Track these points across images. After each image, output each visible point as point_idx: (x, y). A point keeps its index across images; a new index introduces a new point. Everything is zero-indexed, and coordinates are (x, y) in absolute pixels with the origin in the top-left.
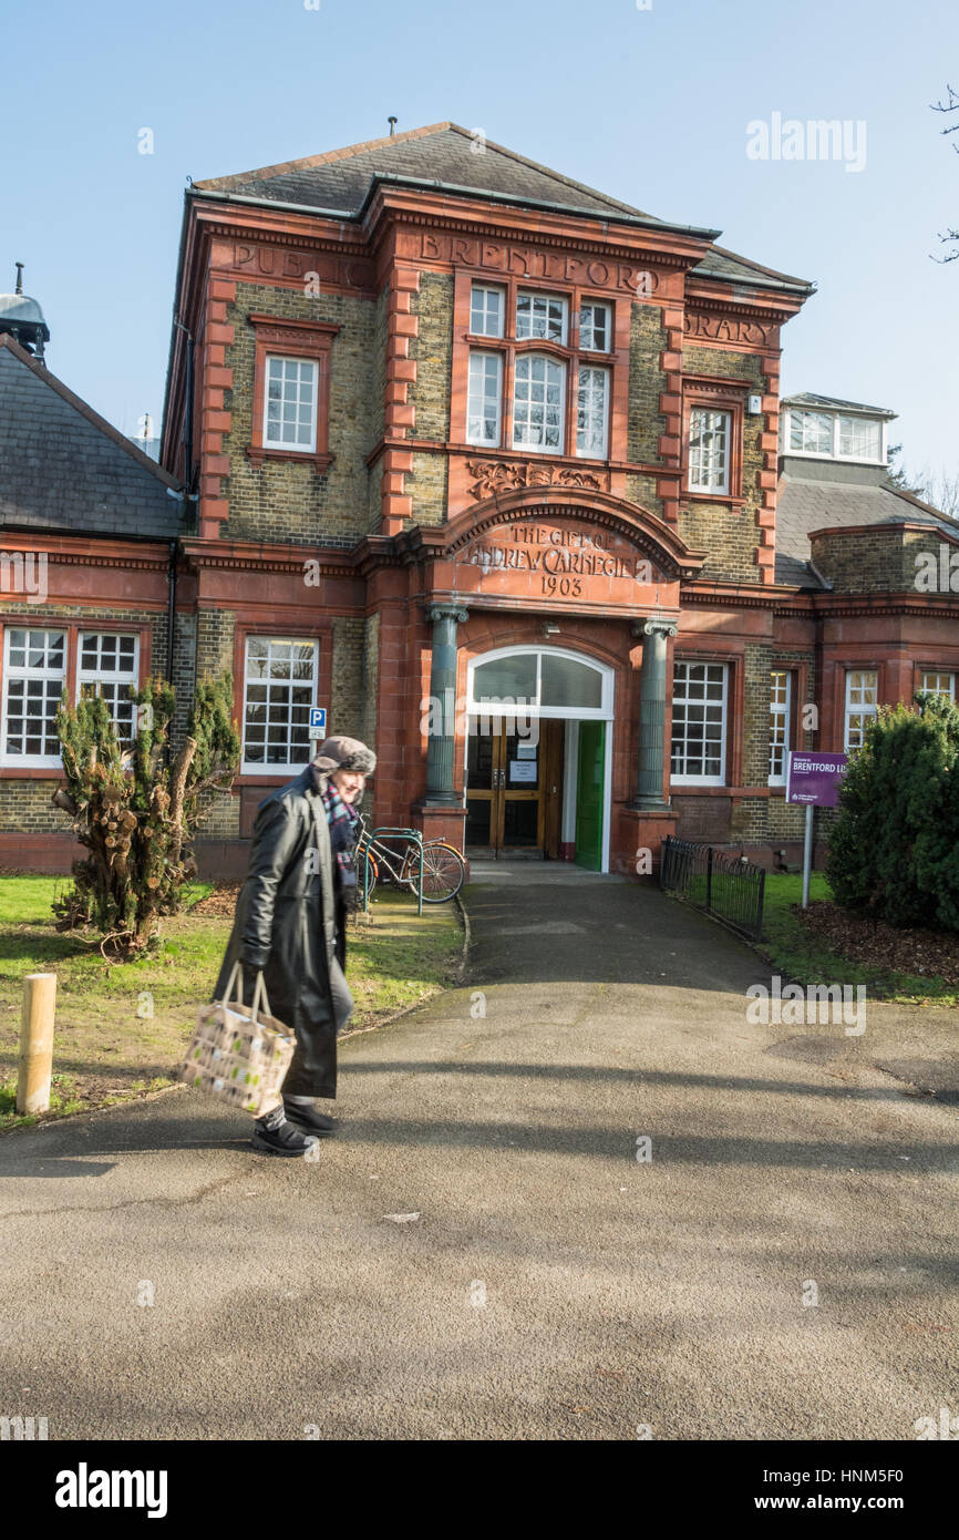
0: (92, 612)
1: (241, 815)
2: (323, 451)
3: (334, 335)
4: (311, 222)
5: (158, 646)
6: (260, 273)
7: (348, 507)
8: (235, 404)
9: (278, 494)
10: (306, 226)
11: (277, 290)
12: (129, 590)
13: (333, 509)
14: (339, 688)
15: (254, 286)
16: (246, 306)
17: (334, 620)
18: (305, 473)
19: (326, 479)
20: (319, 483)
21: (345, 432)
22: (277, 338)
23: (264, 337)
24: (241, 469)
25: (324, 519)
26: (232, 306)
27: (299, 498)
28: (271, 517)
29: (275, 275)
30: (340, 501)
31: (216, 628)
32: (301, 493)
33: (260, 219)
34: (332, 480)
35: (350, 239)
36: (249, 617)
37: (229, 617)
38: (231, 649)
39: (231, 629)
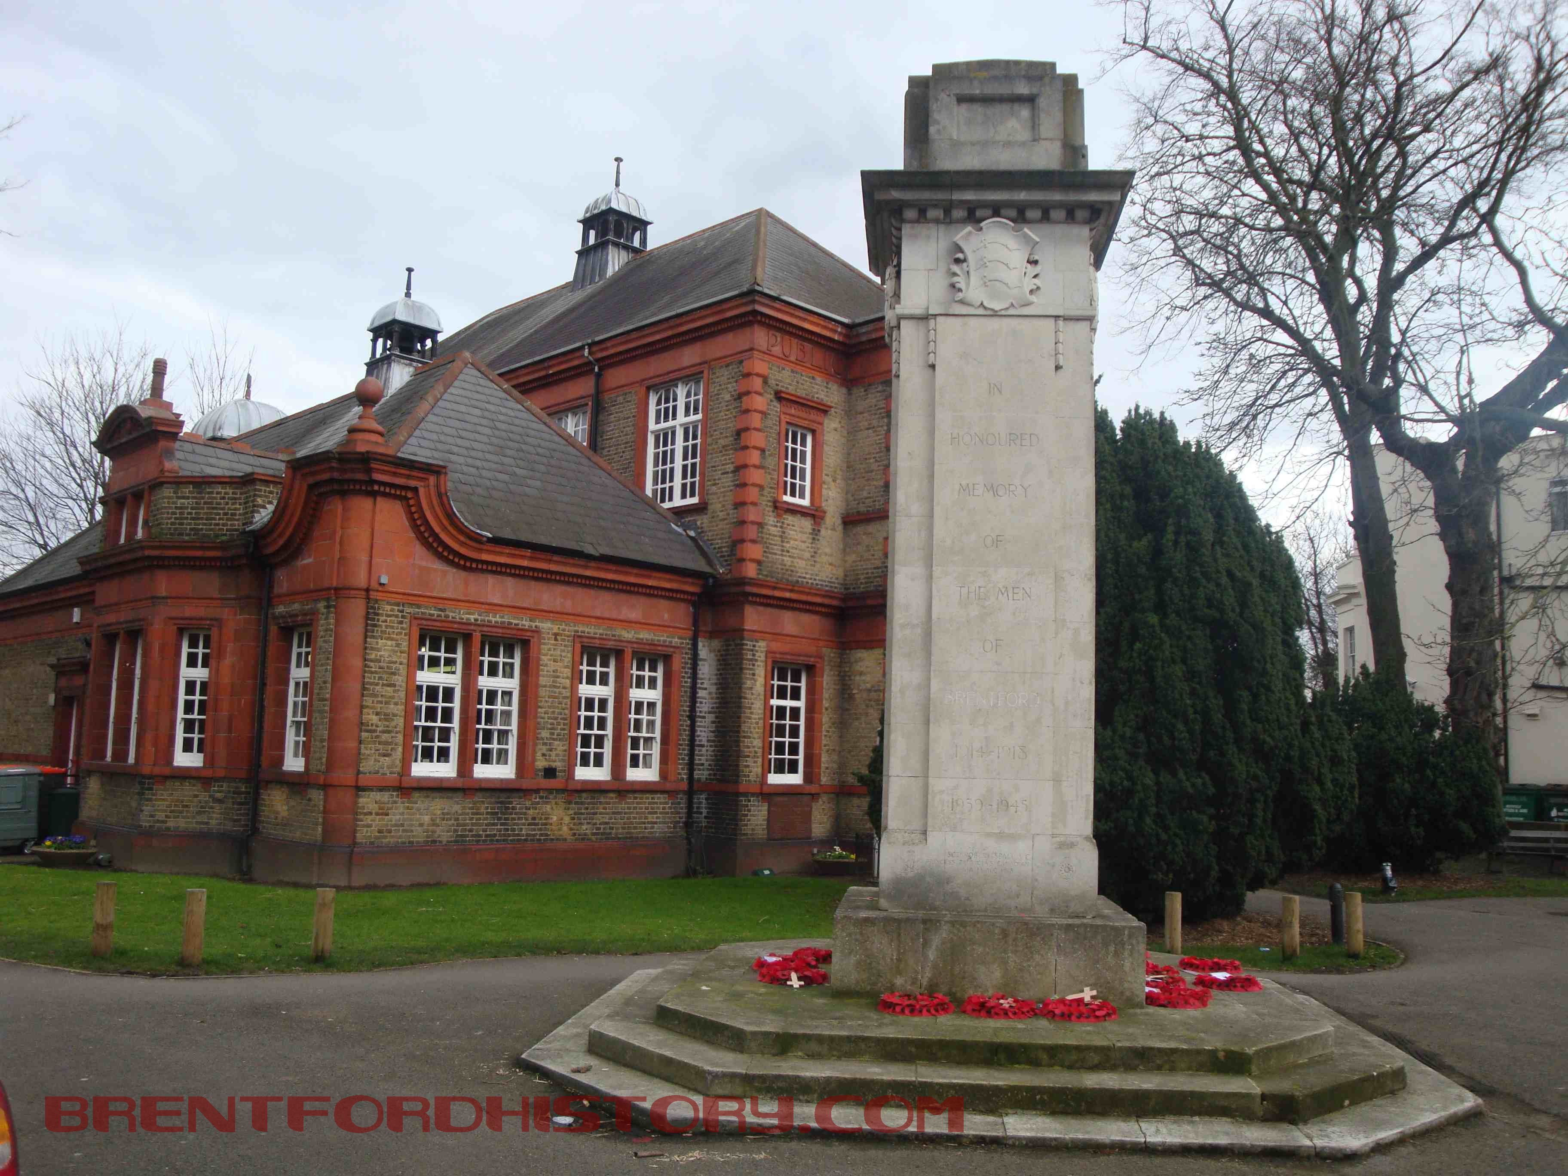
0: (641, 636)
1: (768, 820)
2: (814, 506)
3: (825, 412)
4: (822, 323)
5: (684, 668)
6: (781, 356)
7: (831, 555)
8: (766, 464)
9: (791, 542)
10: (818, 325)
11: (793, 371)
12: (666, 616)
13: (823, 557)
15: (779, 367)
16: (775, 383)
17: (824, 649)
19: (819, 531)
20: (815, 534)
21: (832, 494)
22: (794, 412)
23: (785, 410)
24: (771, 519)
25: (818, 565)
26: (766, 381)
27: (804, 546)
28: (787, 561)
29: (791, 359)
30: (827, 550)
31: (754, 655)
32: (804, 542)
33: (792, 315)
34: (823, 532)
35: (841, 339)
36: (775, 646)
37: (762, 645)
38: (762, 673)
39: (763, 656)
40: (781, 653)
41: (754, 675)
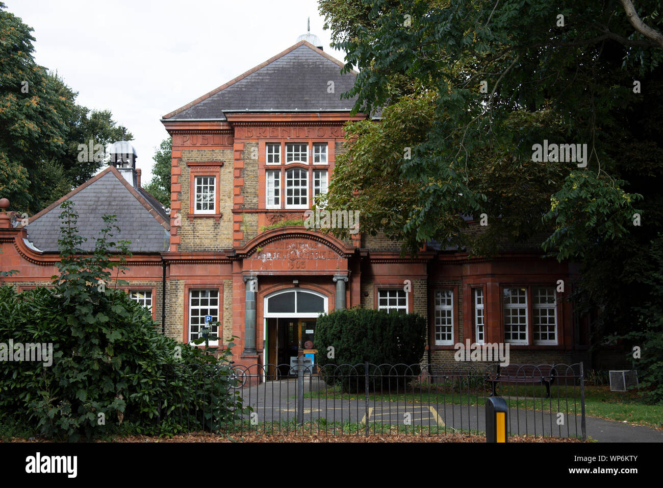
2: (218, 213)
3: (221, 166)
4: (209, 124)
6: (191, 145)
9: (200, 232)
10: (207, 125)
11: (198, 151)
12: (147, 273)
13: (222, 236)
14: (227, 309)
15: (189, 151)
16: (186, 159)
17: (223, 280)
18: (211, 222)
19: (219, 224)
20: (216, 226)
21: (227, 204)
22: (199, 170)
23: (193, 170)
24: (186, 223)
25: (219, 240)
26: (180, 159)
27: (209, 232)
28: (198, 241)
29: (197, 145)
30: (225, 232)
31: (177, 287)
32: (210, 230)
33: (189, 126)
34: (222, 223)
36: (190, 282)
37: (182, 282)
38: (183, 295)
39: (182, 287)
40: (193, 285)
41: (177, 296)
